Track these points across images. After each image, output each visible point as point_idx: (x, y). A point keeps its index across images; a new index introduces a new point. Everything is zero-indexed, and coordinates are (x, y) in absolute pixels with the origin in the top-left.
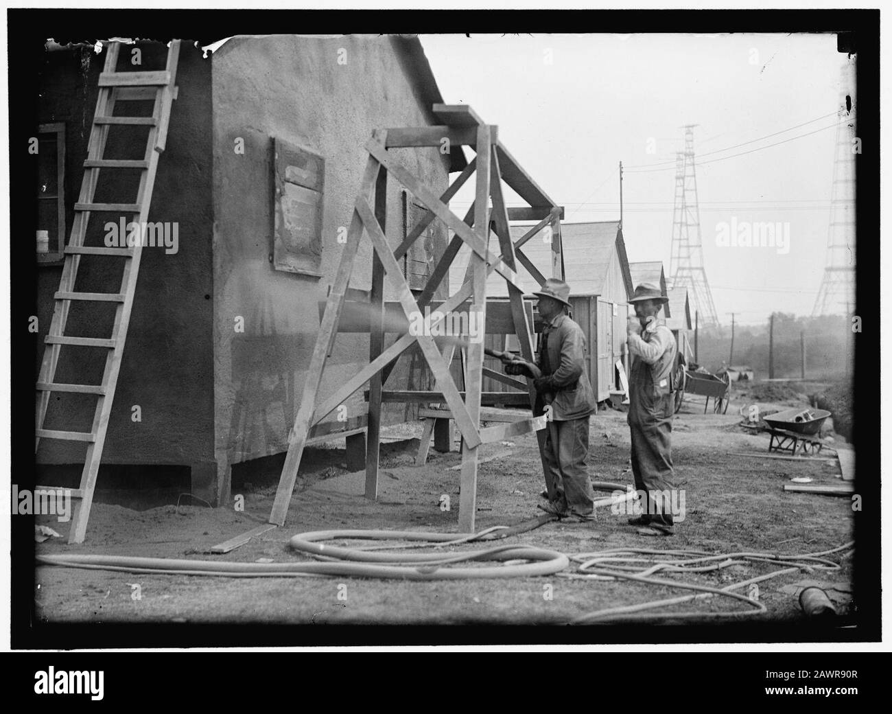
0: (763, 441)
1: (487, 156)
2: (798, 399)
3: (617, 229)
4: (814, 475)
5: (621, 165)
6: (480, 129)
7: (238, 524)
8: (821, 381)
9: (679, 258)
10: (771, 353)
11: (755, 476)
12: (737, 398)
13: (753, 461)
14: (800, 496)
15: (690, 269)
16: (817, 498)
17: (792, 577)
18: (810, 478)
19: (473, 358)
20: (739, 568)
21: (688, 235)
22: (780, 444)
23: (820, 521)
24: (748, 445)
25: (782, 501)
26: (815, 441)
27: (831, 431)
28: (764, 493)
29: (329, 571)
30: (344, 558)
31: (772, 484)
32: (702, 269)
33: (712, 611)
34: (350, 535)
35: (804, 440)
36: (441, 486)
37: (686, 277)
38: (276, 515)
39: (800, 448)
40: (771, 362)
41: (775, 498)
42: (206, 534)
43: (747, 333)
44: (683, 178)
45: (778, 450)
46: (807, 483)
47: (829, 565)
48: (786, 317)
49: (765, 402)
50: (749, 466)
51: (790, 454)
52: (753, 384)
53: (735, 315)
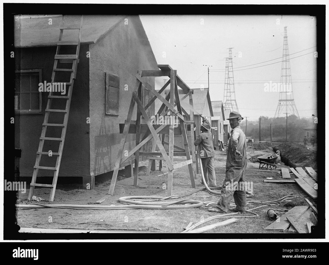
0: (257, 165)
1: (174, 80)
2: (269, 149)
3: (207, 91)
4: (273, 177)
5: (208, 69)
6: (171, 71)
7: (99, 195)
8: (278, 141)
9: (227, 96)
10: (260, 131)
11: (255, 177)
12: (248, 149)
13: (254, 172)
14: (269, 183)
15: (231, 100)
16: (274, 184)
17: (265, 207)
18: (272, 178)
19: (171, 143)
20: (251, 205)
21: (230, 88)
22: (263, 166)
23: (275, 191)
24: (252, 166)
25: (263, 185)
26: (274, 165)
27: (280, 161)
28: (257, 183)
29: (136, 207)
30: (137, 204)
31: (260, 180)
32: (235, 100)
33: (244, 216)
34: (135, 197)
35: (271, 165)
36: (156, 182)
37: (229, 103)
38: (110, 191)
39: (269, 168)
40: (260, 135)
41: (261, 184)
42: (91, 198)
43: (251, 124)
44: (228, 67)
45: (262, 168)
46: (271, 179)
47: (277, 204)
48: (265, 118)
49: (258, 150)
50: (253, 174)
51: (266, 169)
52: (254, 144)
53: (247, 118)
